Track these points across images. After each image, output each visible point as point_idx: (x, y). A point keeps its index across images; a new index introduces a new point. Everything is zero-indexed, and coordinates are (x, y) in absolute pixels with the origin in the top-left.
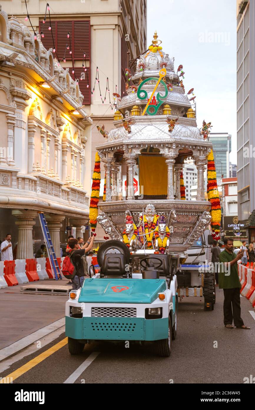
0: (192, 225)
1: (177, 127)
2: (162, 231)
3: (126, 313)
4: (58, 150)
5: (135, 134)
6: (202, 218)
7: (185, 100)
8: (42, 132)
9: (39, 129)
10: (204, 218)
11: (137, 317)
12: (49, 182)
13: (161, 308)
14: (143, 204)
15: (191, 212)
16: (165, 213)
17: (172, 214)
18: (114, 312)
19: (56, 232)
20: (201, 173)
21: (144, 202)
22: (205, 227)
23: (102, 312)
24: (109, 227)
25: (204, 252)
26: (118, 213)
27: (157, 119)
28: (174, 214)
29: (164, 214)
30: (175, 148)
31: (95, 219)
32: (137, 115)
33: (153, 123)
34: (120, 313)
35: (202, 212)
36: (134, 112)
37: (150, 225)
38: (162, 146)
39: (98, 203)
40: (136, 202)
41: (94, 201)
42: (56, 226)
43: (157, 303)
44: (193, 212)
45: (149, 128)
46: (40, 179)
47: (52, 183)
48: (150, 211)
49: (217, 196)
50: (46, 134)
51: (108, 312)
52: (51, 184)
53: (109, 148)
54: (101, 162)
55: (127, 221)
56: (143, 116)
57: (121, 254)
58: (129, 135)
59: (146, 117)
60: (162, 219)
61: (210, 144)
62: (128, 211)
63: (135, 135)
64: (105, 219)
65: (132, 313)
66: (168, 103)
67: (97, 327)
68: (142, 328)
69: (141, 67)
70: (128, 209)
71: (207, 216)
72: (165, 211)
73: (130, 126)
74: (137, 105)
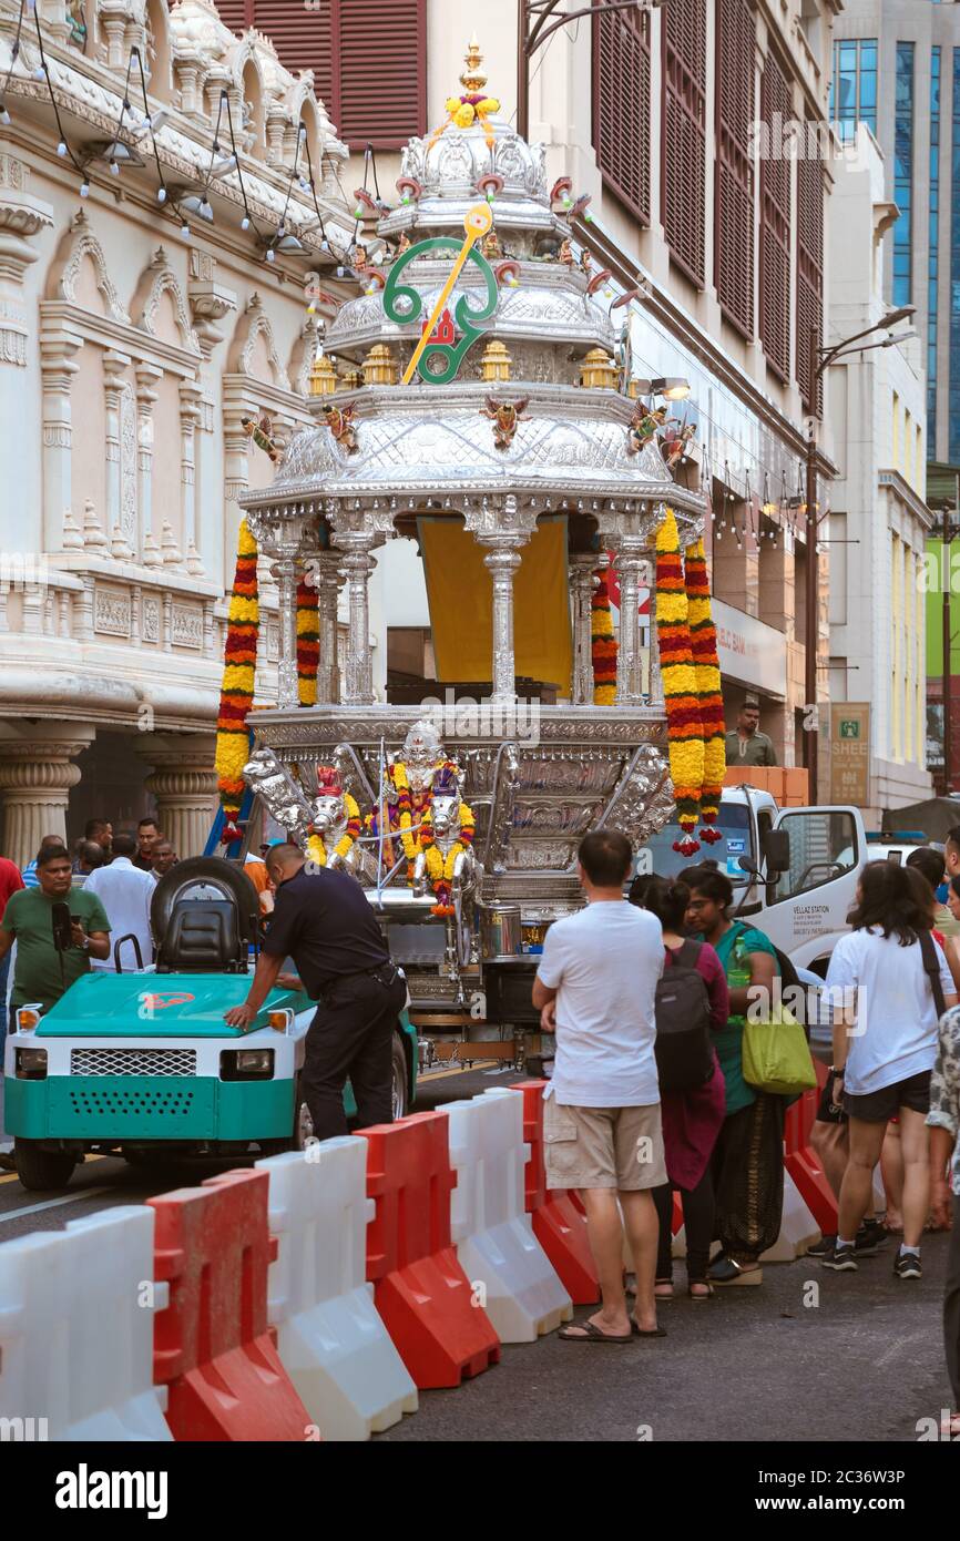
0: (597, 798)
1: (529, 429)
2: (442, 824)
3: (168, 1064)
4: (203, 433)
5: (372, 457)
6: (634, 771)
7: (575, 315)
8: (109, 366)
9: (97, 356)
10: (640, 772)
11: (198, 1075)
12: (143, 589)
13: (271, 1052)
14: (400, 721)
15: (586, 748)
16: (481, 754)
17: (504, 757)
18: (136, 1063)
19: (193, 814)
20: (629, 598)
21: (399, 714)
22: (642, 804)
23: (102, 1063)
24: (289, 804)
25: (758, 901)
26: (320, 753)
27: (459, 397)
28: (512, 758)
29: (478, 758)
30: (513, 511)
31: (237, 774)
32: (385, 383)
33: (444, 412)
34: (152, 1063)
35: (632, 750)
36: (375, 372)
37: (418, 797)
38: (467, 504)
39: (248, 714)
40: (374, 715)
41: (234, 707)
42: (194, 787)
43: (260, 1039)
44: (596, 748)
45: (424, 431)
46: (98, 580)
47: (162, 593)
48: (421, 747)
49: (689, 689)
50: (129, 372)
51: (119, 1063)
52: (158, 599)
53: (291, 504)
54: (260, 556)
55: (321, 785)
56: (403, 389)
57: (228, 901)
58: (354, 459)
59: (416, 390)
60: (445, 780)
61: (661, 489)
62: (347, 745)
63: (374, 460)
64: (274, 773)
65: (185, 1064)
66: (500, 334)
67: (97, 1103)
68: (209, 1107)
69: (407, 190)
70: (345, 738)
71: (650, 763)
72: (481, 746)
73: (354, 424)
74: (386, 343)
